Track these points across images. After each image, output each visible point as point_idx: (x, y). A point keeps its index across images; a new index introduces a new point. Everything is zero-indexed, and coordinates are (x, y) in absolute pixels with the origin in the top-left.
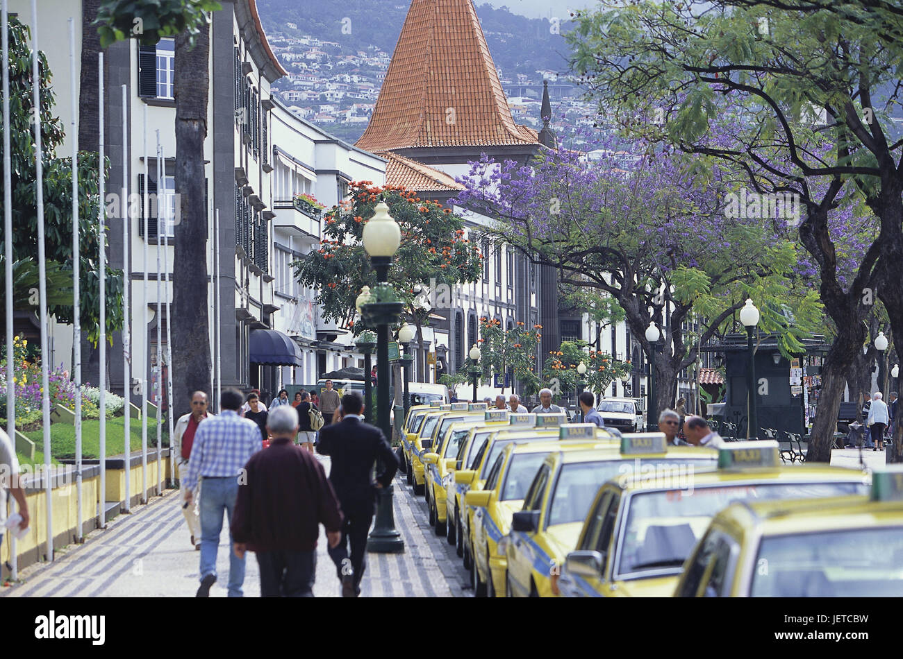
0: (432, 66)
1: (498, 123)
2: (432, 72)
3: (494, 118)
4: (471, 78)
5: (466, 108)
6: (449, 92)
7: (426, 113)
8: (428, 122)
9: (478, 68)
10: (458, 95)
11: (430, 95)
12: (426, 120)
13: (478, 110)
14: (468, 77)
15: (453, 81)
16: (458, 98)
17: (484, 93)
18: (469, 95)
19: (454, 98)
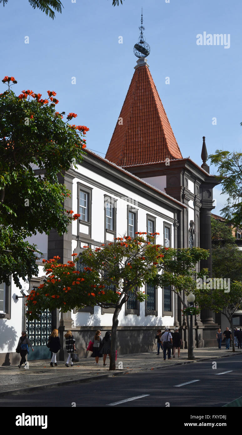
0: (130, 128)
1: (167, 153)
2: (130, 131)
3: (165, 151)
4: (153, 131)
5: (149, 148)
6: (139, 140)
7: (124, 154)
8: (125, 158)
9: (157, 126)
10: (144, 141)
11: (128, 144)
12: (124, 157)
13: (155, 148)
14: (151, 131)
15: (142, 134)
16: (144, 143)
17: (160, 138)
18: (151, 140)
19: (142, 143)
